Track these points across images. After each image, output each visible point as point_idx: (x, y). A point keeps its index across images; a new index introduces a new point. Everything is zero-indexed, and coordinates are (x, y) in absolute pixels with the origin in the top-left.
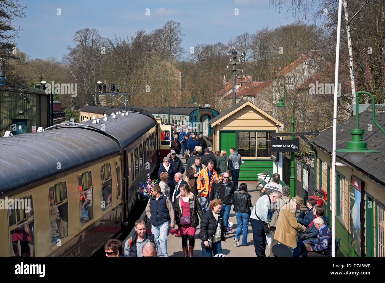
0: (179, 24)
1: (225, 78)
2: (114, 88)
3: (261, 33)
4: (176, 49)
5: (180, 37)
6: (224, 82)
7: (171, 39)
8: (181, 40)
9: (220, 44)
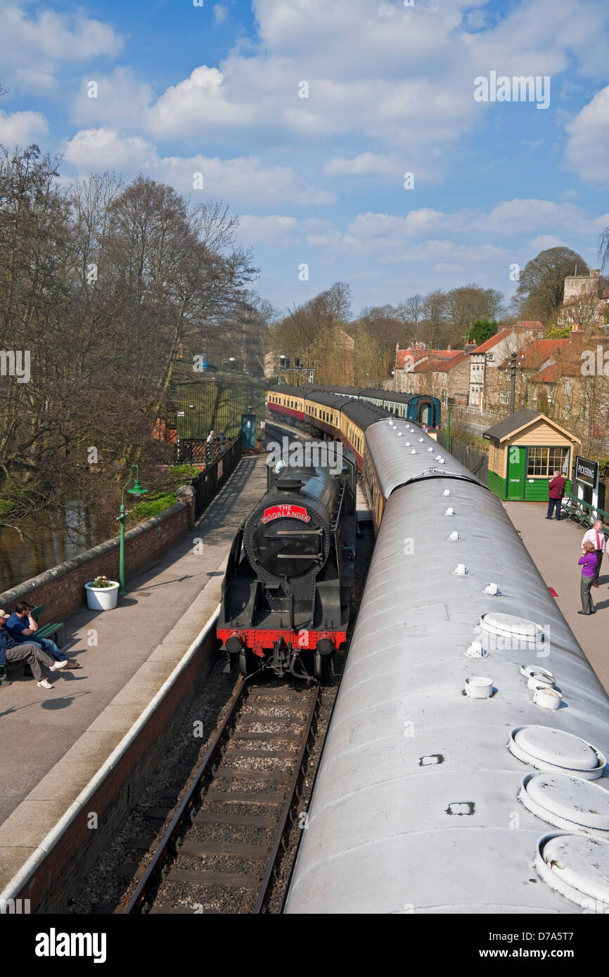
0: (348, 285)
1: (398, 346)
2: (297, 363)
3: (433, 296)
4: (344, 313)
5: (348, 300)
6: (397, 350)
7: (339, 302)
8: (350, 304)
9: (389, 306)
